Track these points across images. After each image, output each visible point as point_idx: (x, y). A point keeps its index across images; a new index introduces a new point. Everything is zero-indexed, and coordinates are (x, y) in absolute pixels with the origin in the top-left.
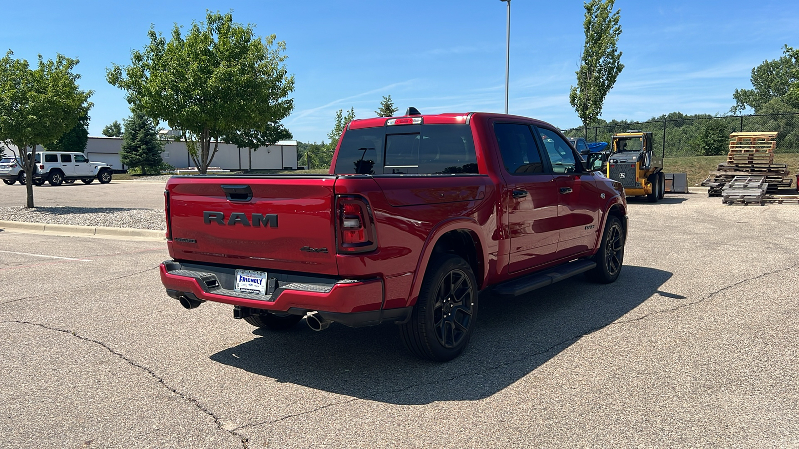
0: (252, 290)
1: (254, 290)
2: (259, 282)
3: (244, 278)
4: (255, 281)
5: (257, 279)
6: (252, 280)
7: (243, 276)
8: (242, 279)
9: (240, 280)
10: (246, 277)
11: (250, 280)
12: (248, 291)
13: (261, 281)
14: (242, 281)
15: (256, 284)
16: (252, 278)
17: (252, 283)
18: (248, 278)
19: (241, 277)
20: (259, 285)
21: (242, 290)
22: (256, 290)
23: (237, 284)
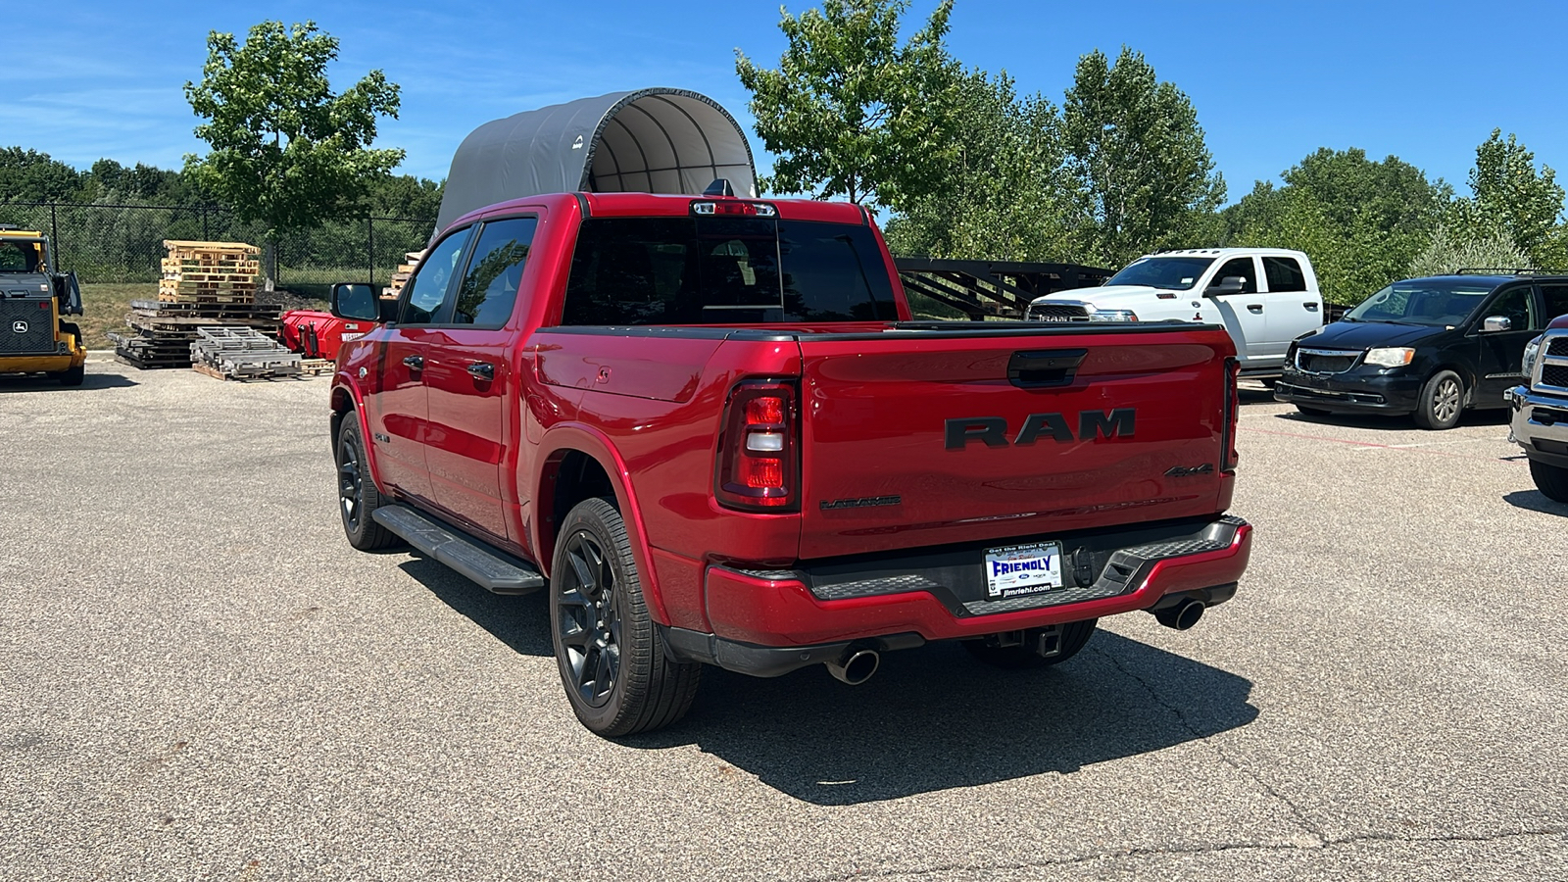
0: (1033, 587)
1: (1038, 586)
2: (1043, 565)
3: (1003, 565)
4: (1034, 566)
5: (1036, 559)
6: (1026, 566)
7: (1001, 562)
8: (999, 568)
9: (996, 572)
10: (1009, 563)
11: (1021, 567)
12: (1023, 591)
13: (1047, 563)
14: (1000, 574)
15: (1038, 572)
16: (1025, 561)
17: (1026, 572)
18: (1013, 562)
19: (996, 564)
20: (1045, 571)
21: (1007, 593)
22: (1043, 585)
23: (989, 583)
